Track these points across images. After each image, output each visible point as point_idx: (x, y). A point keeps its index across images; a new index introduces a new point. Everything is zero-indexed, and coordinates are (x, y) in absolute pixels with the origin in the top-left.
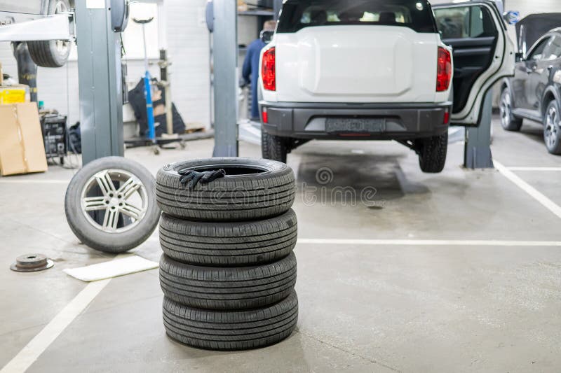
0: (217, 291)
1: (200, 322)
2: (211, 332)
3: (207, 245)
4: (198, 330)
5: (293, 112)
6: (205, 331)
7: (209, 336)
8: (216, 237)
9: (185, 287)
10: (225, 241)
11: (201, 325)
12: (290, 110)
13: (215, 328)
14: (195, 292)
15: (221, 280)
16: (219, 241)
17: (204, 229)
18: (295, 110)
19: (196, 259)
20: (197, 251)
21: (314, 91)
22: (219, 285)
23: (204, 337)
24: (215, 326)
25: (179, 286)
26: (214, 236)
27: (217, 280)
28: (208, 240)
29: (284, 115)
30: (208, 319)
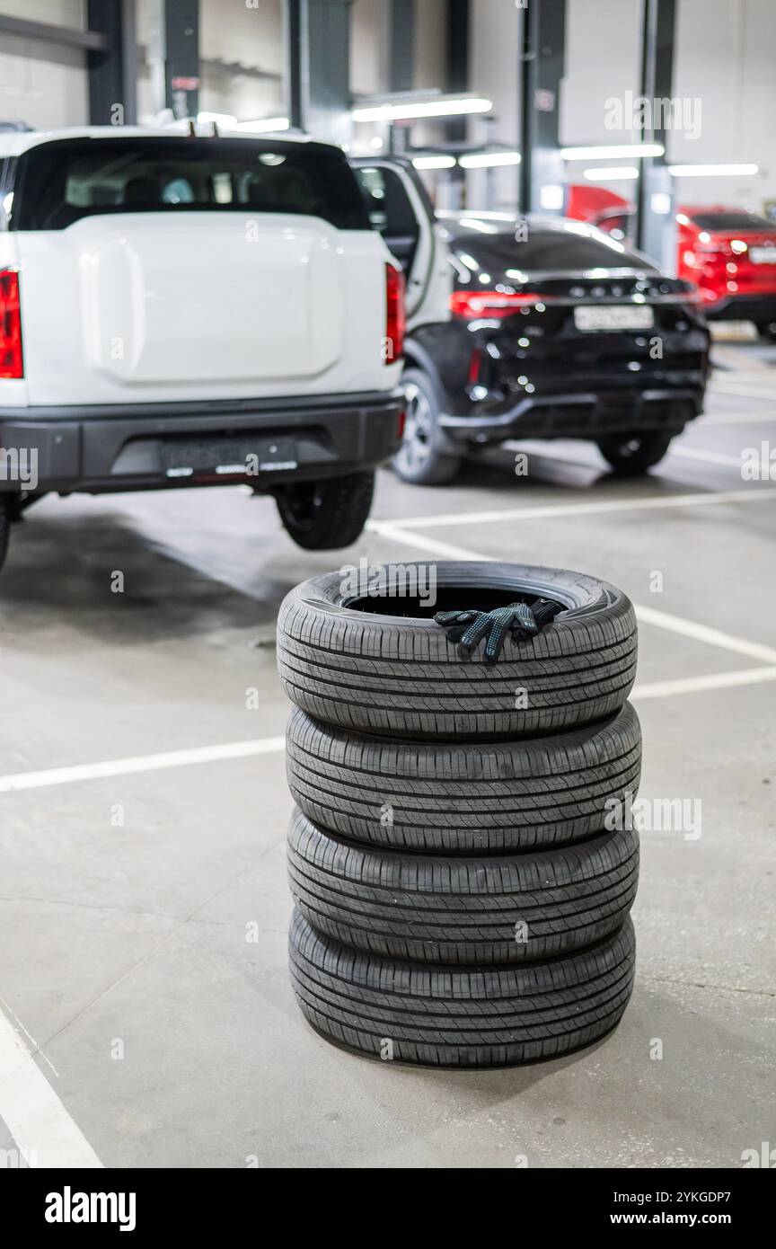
0: (552, 913)
1: (503, 999)
2: (528, 1020)
3: (528, 799)
4: (495, 1023)
5: (81, 430)
6: (514, 1021)
7: (523, 1032)
8: (553, 775)
9: (464, 919)
10: (572, 780)
11: (503, 1007)
12: (74, 426)
13: (540, 1006)
14: (494, 925)
15: (560, 883)
16: (558, 783)
17: (520, 761)
18: (88, 425)
19: (496, 840)
20: (504, 819)
21: (130, 374)
22: (557, 895)
23: (511, 1037)
24: (540, 1003)
25: (444, 918)
26: (548, 773)
27: (554, 884)
28: (534, 787)
29: (59, 440)
30: (521, 987)
